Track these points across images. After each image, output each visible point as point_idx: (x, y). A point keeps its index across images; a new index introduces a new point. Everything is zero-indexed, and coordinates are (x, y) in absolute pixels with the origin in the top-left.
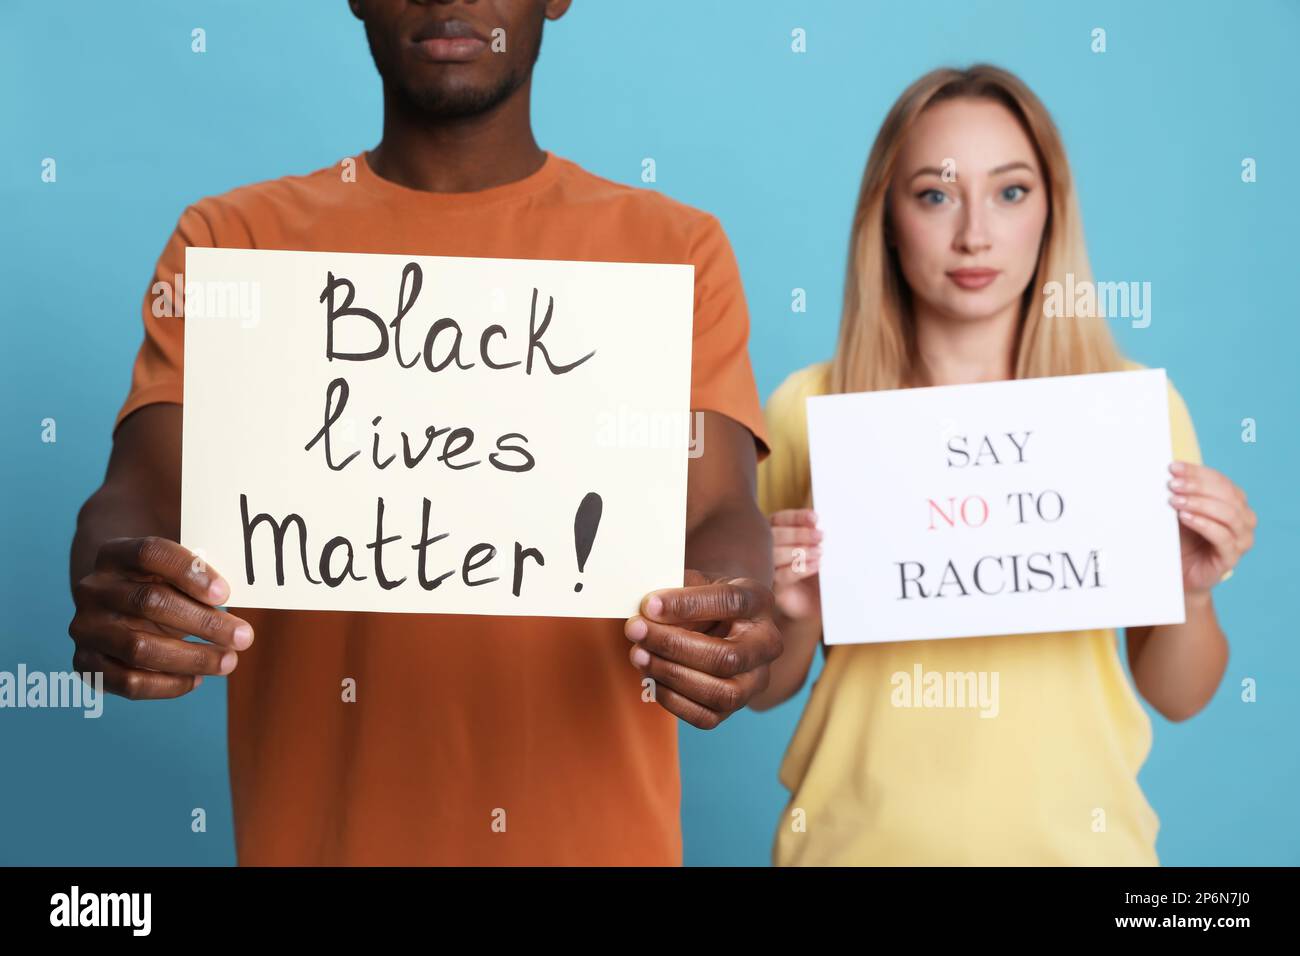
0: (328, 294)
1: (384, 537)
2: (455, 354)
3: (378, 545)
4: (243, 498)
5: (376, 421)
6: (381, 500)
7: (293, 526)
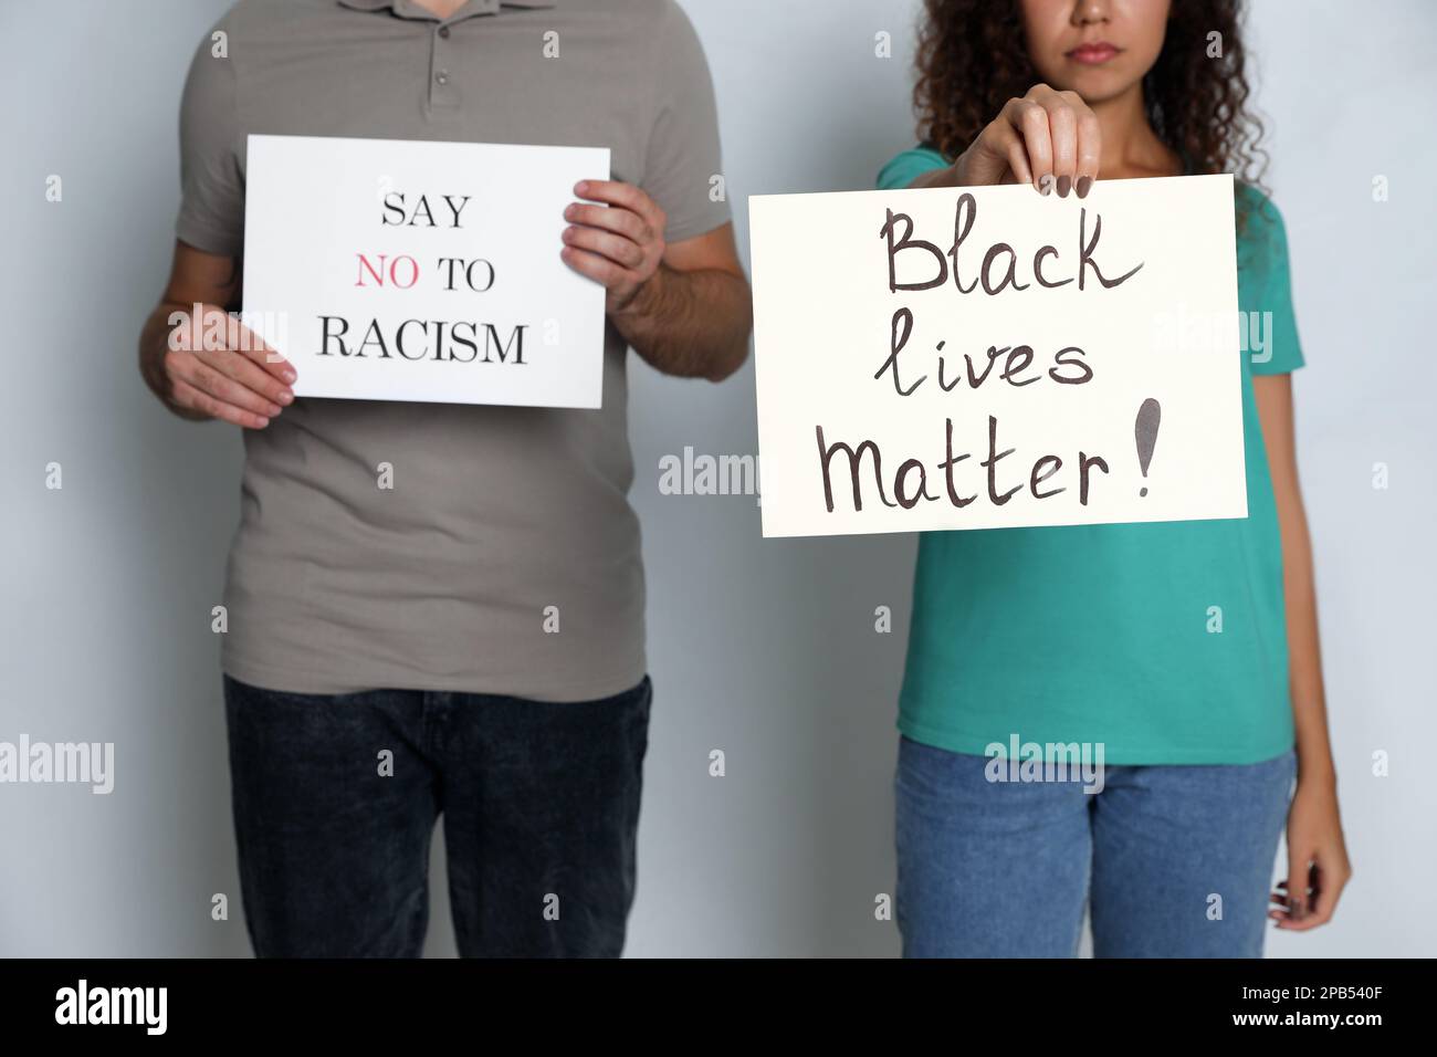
0: (887, 230)
1: (954, 457)
2: (1010, 276)
3: (948, 466)
5: (940, 346)
6: (949, 421)
7: (868, 452)
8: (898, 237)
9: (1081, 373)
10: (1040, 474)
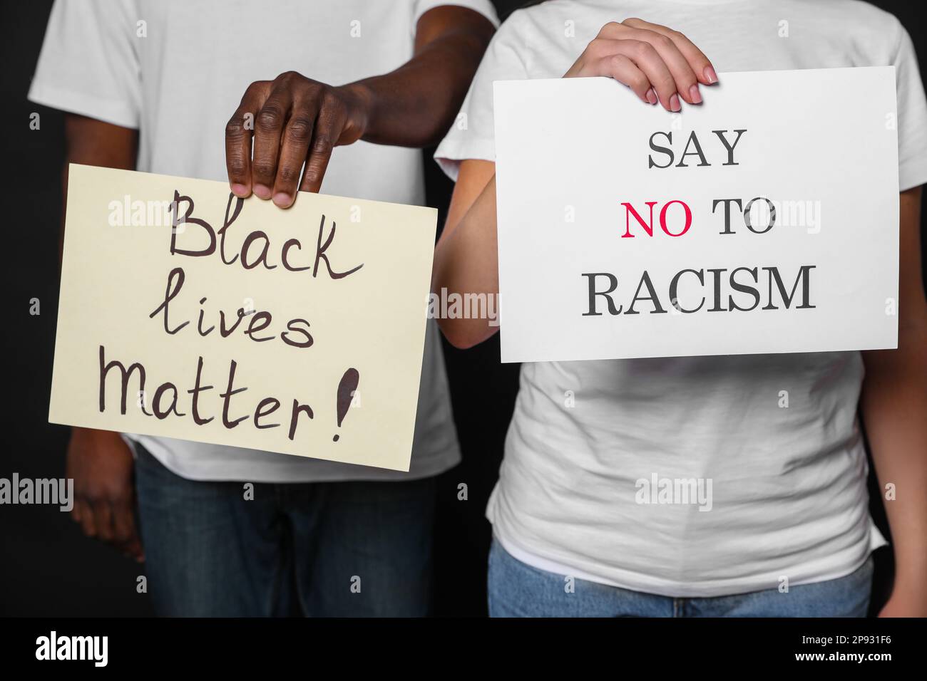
2: (263, 257)
3: (196, 391)
4: (102, 349)
5: (202, 301)
6: (201, 359)
7: (136, 372)
9: (305, 340)
10: (261, 412)
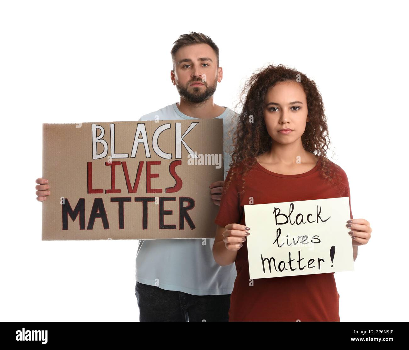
0: (275, 212)
1: (291, 260)
2: (302, 221)
3: (290, 262)
4: (261, 255)
5: (287, 237)
6: (290, 252)
7: (272, 260)
8: (277, 213)
9: (318, 241)
10: (310, 263)
